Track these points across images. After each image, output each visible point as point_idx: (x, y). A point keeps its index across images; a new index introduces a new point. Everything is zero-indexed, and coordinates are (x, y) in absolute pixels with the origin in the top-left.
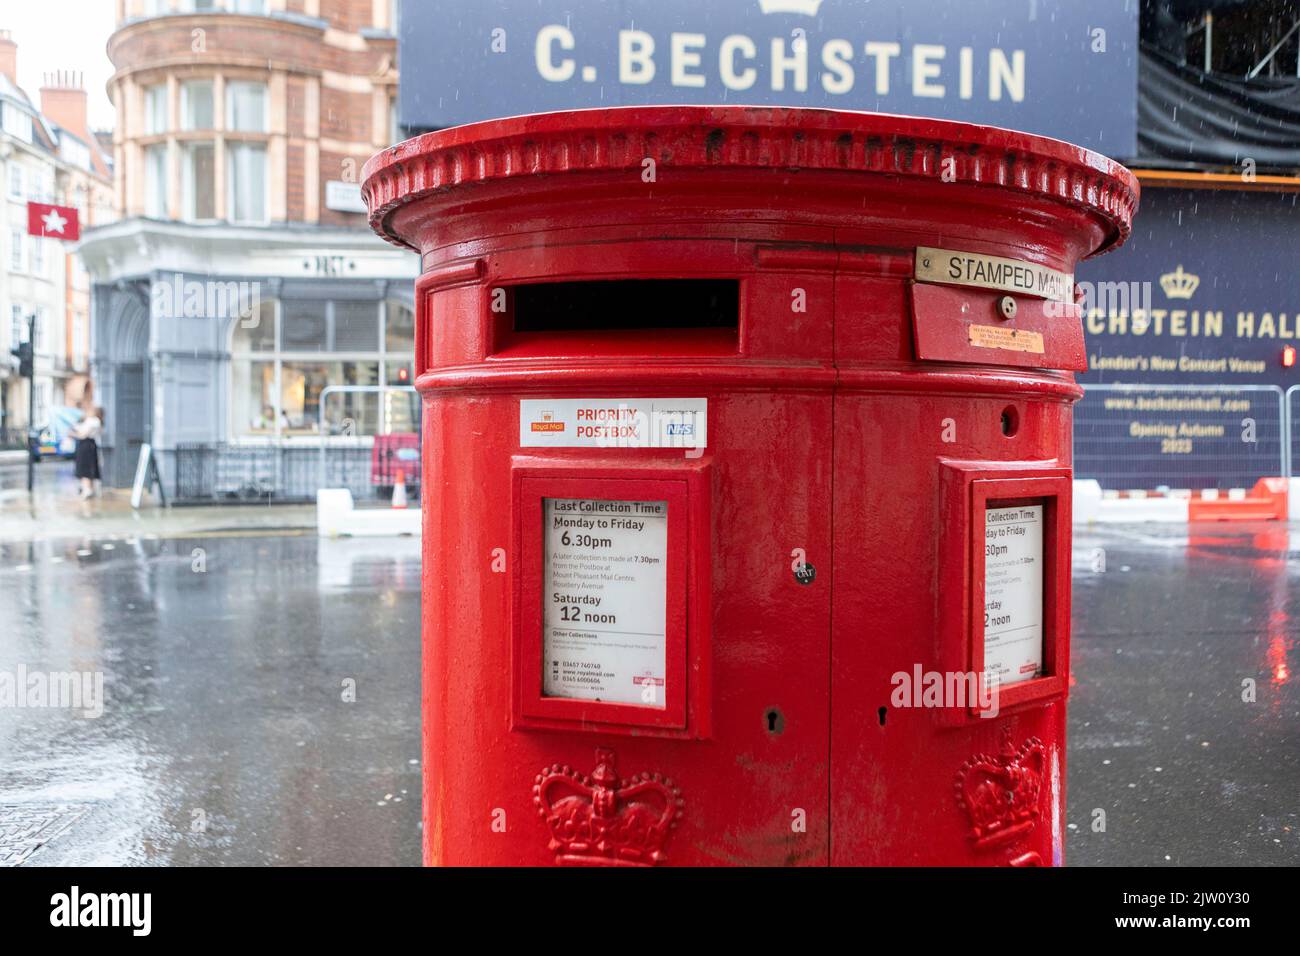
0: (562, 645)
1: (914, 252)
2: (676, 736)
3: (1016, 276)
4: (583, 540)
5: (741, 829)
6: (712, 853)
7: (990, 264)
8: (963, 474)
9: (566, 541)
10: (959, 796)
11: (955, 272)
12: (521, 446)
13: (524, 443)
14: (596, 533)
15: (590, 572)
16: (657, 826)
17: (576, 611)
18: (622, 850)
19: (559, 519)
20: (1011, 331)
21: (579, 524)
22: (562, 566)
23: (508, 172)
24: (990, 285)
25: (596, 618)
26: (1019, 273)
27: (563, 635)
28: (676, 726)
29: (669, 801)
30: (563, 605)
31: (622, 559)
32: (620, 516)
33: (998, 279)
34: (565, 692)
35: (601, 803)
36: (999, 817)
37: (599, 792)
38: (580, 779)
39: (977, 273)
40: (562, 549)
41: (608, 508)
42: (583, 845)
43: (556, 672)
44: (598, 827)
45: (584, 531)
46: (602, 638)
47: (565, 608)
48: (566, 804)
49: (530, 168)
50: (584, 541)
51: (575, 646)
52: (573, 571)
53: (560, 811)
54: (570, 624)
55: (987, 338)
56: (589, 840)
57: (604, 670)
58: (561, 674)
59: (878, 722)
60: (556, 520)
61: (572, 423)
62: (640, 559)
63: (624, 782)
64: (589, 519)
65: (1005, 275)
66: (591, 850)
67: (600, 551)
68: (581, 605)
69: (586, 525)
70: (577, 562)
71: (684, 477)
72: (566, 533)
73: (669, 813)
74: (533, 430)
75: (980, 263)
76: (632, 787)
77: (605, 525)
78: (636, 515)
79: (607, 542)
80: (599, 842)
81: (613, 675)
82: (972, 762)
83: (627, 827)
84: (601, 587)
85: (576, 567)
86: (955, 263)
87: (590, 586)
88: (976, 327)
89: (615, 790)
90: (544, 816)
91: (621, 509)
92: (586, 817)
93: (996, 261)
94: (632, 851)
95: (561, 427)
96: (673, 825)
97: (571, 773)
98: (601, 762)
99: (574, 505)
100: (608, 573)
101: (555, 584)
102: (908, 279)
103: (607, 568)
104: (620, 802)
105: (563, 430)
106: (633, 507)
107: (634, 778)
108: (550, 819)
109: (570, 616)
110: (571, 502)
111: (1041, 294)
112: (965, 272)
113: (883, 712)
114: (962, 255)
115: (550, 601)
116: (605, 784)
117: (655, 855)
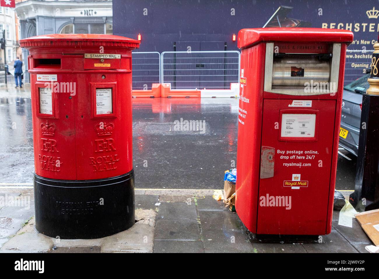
0: (42, 107)
1: (84, 54)
3: (103, 56)
4: (44, 93)
6: (60, 134)
8: (92, 84)
11: (91, 57)
13: (37, 80)
15: (45, 97)
16: (53, 130)
18: (49, 133)
20: (103, 64)
21: (43, 91)
24: (98, 58)
25: (46, 103)
27: (42, 105)
28: (54, 117)
31: (48, 95)
32: (48, 90)
34: (43, 113)
36: (102, 132)
37: (46, 126)
38: (45, 124)
39: (95, 56)
42: (45, 133)
44: (47, 130)
46: (46, 106)
53: (43, 128)
55: (98, 65)
57: (47, 110)
58: (42, 110)
60: (41, 90)
65: (101, 56)
74: (38, 78)
76: (50, 125)
80: (47, 132)
83: (50, 130)
85: (43, 97)
87: (45, 99)
88: (96, 64)
90: (41, 129)
92: (45, 129)
93: (99, 54)
94: (51, 133)
98: (47, 122)
100: (47, 97)
101: (41, 99)
102: (84, 58)
105: (41, 78)
109: (43, 103)
110: (42, 88)
111: (110, 58)
112: (93, 56)
113: (82, 116)
114: (92, 54)
115: (41, 101)
116: (48, 125)
117: (53, 134)
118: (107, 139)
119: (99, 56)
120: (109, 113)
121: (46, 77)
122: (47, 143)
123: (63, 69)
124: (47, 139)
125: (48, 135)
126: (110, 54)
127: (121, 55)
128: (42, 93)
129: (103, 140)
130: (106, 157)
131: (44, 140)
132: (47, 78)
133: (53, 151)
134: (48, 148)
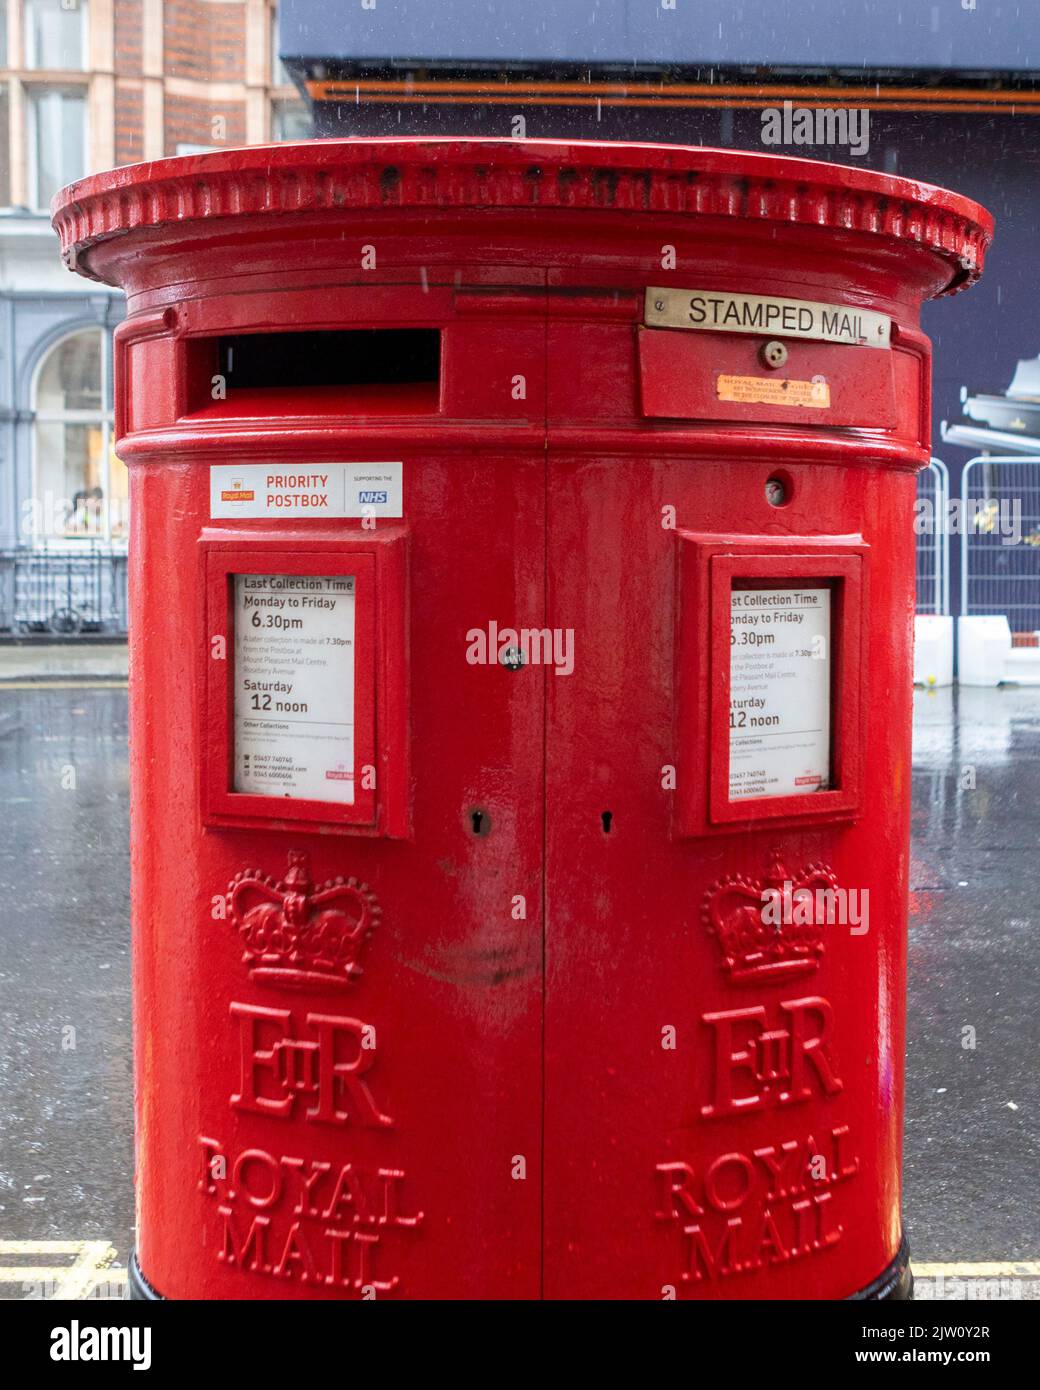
0: (253, 737)
1: (644, 293)
2: (365, 833)
3: (785, 317)
4: (273, 621)
5: (442, 941)
6: (411, 966)
7: (746, 305)
8: (702, 547)
9: (256, 622)
10: (705, 919)
11: (698, 315)
12: (212, 517)
13: (214, 515)
14: (288, 613)
15: (281, 656)
16: (352, 935)
17: (267, 699)
18: (315, 962)
19: (249, 599)
20: (782, 382)
21: (270, 603)
22: (251, 650)
23: (180, 216)
24: (747, 328)
25: (288, 707)
26: (789, 313)
27: (254, 725)
28: (366, 822)
29: (364, 909)
30: (254, 693)
31: (314, 641)
32: (313, 594)
33: (757, 322)
34: (256, 788)
35: (291, 908)
36: (760, 948)
37: (290, 898)
38: (272, 884)
39: (728, 315)
40: (252, 631)
41: (300, 585)
42: (275, 957)
43: (247, 767)
44: (290, 936)
45: (274, 611)
46: (294, 728)
47: (256, 697)
48: (258, 912)
49: (203, 211)
50: (275, 622)
51: (265, 737)
52: (263, 655)
53: (254, 920)
54: (261, 714)
55: (744, 391)
56: (282, 951)
57: (296, 763)
58: (252, 769)
59: (602, 828)
60: (246, 599)
61: (262, 491)
62: (332, 641)
63: (317, 888)
64: (280, 597)
65: (768, 316)
66: (282, 962)
67: (292, 632)
68: (272, 693)
69: (277, 604)
70: (266, 645)
71: (371, 550)
72: (257, 613)
73: (364, 923)
74: (223, 500)
75: (732, 303)
76: (326, 892)
77: (295, 604)
78: (328, 592)
79: (298, 622)
80: (291, 952)
81: (305, 769)
82: (723, 882)
83: (319, 936)
84: (292, 672)
85: (267, 650)
86: (698, 304)
87: (281, 671)
88: (728, 378)
89: (308, 896)
90: (237, 926)
91: (313, 585)
92: (277, 925)
93: (754, 301)
94: (326, 962)
95: (250, 496)
96: (369, 935)
97: (263, 878)
98: (292, 866)
99: (265, 582)
100: (299, 657)
101: (246, 670)
102: (637, 324)
103: (299, 651)
104: (311, 909)
105: (252, 499)
106: (324, 584)
107: (328, 883)
108: (242, 928)
109: (261, 705)
110: (261, 578)
111: (827, 337)
112: (710, 314)
113: (607, 817)
114: (707, 295)
115: (240, 688)
116: (297, 888)
117: (349, 967)
118: (786, 1005)
119: (753, 309)
120: (807, 789)
121: (301, 481)
122: (286, 1042)
123: (457, 411)
124: (285, 1013)
125: (303, 980)
126: (826, 307)
127: (894, 326)
128: (256, 621)
129: (760, 1009)
130: (781, 1153)
131: (259, 1021)
132: (309, 491)
133: (342, 1116)
134: (291, 1089)
